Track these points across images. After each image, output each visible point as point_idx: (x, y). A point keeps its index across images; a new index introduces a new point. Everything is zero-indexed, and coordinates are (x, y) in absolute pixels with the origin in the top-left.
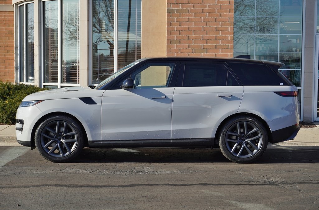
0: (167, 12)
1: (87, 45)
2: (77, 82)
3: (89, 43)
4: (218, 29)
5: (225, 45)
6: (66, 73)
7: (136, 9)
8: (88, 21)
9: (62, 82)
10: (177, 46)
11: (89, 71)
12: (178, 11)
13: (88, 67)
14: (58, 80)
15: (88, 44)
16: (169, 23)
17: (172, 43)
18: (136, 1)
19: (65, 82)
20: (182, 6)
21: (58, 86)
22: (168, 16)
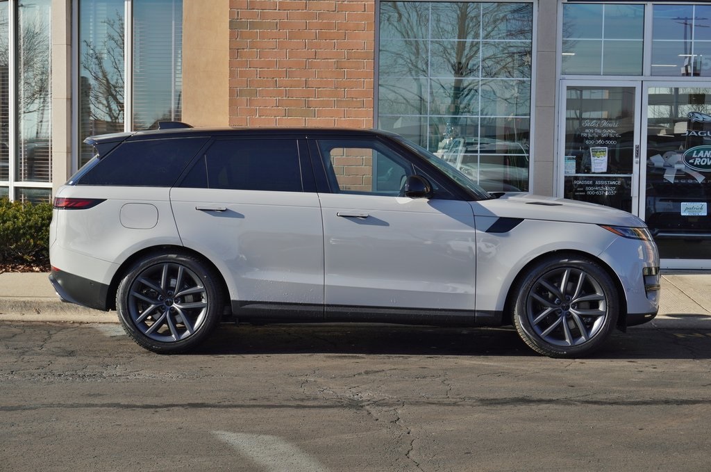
0: (231, 27)
1: (67, 99)
2: (48, 179)
3: (72, 94)
4: (339, 66)
5: (354, 99)
6: (28, 159)
7: (173, 22)
8: (69, 47)
9: (17, 179)
10: (250, 102)
11: (71, 155)
12: (253, 26)
13: (69, 146)
14: (8, 174)
15: (70, 97)
16: (235, 51)
17: (241, 96)
18: (173, 4)
19: (25, 178)
20: (263, 16)
21: (8, 187)
22: (232, 36)
